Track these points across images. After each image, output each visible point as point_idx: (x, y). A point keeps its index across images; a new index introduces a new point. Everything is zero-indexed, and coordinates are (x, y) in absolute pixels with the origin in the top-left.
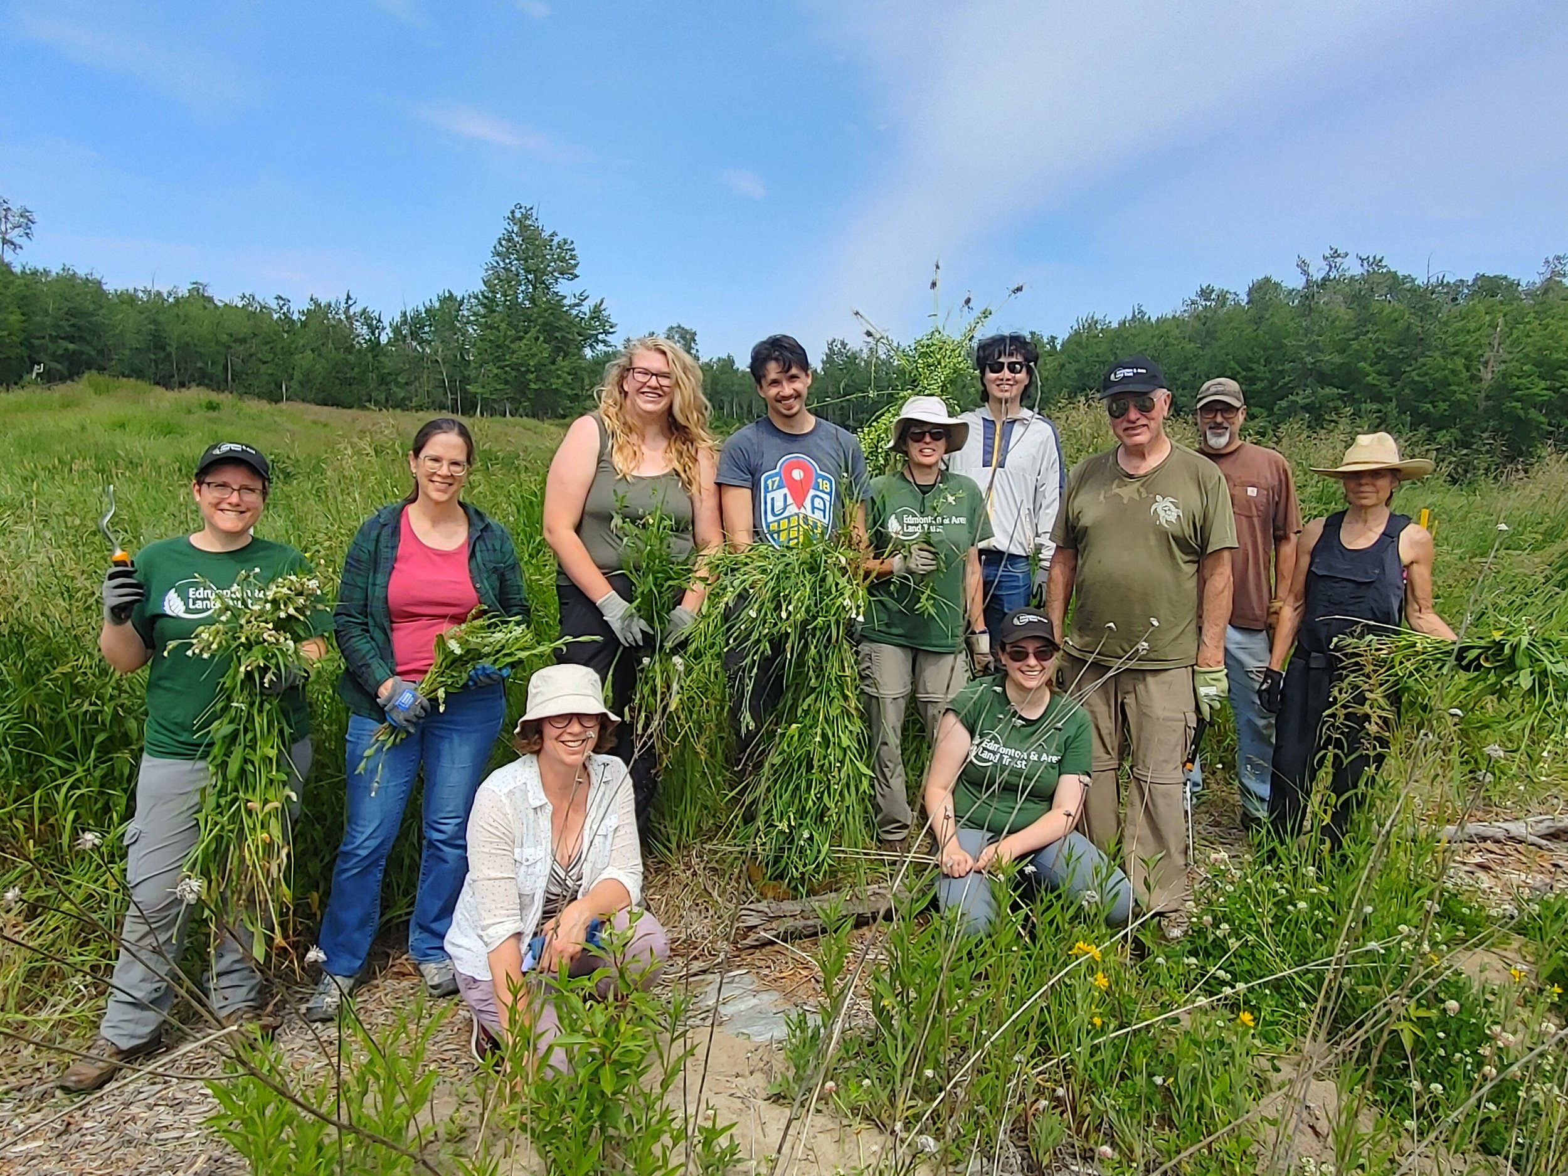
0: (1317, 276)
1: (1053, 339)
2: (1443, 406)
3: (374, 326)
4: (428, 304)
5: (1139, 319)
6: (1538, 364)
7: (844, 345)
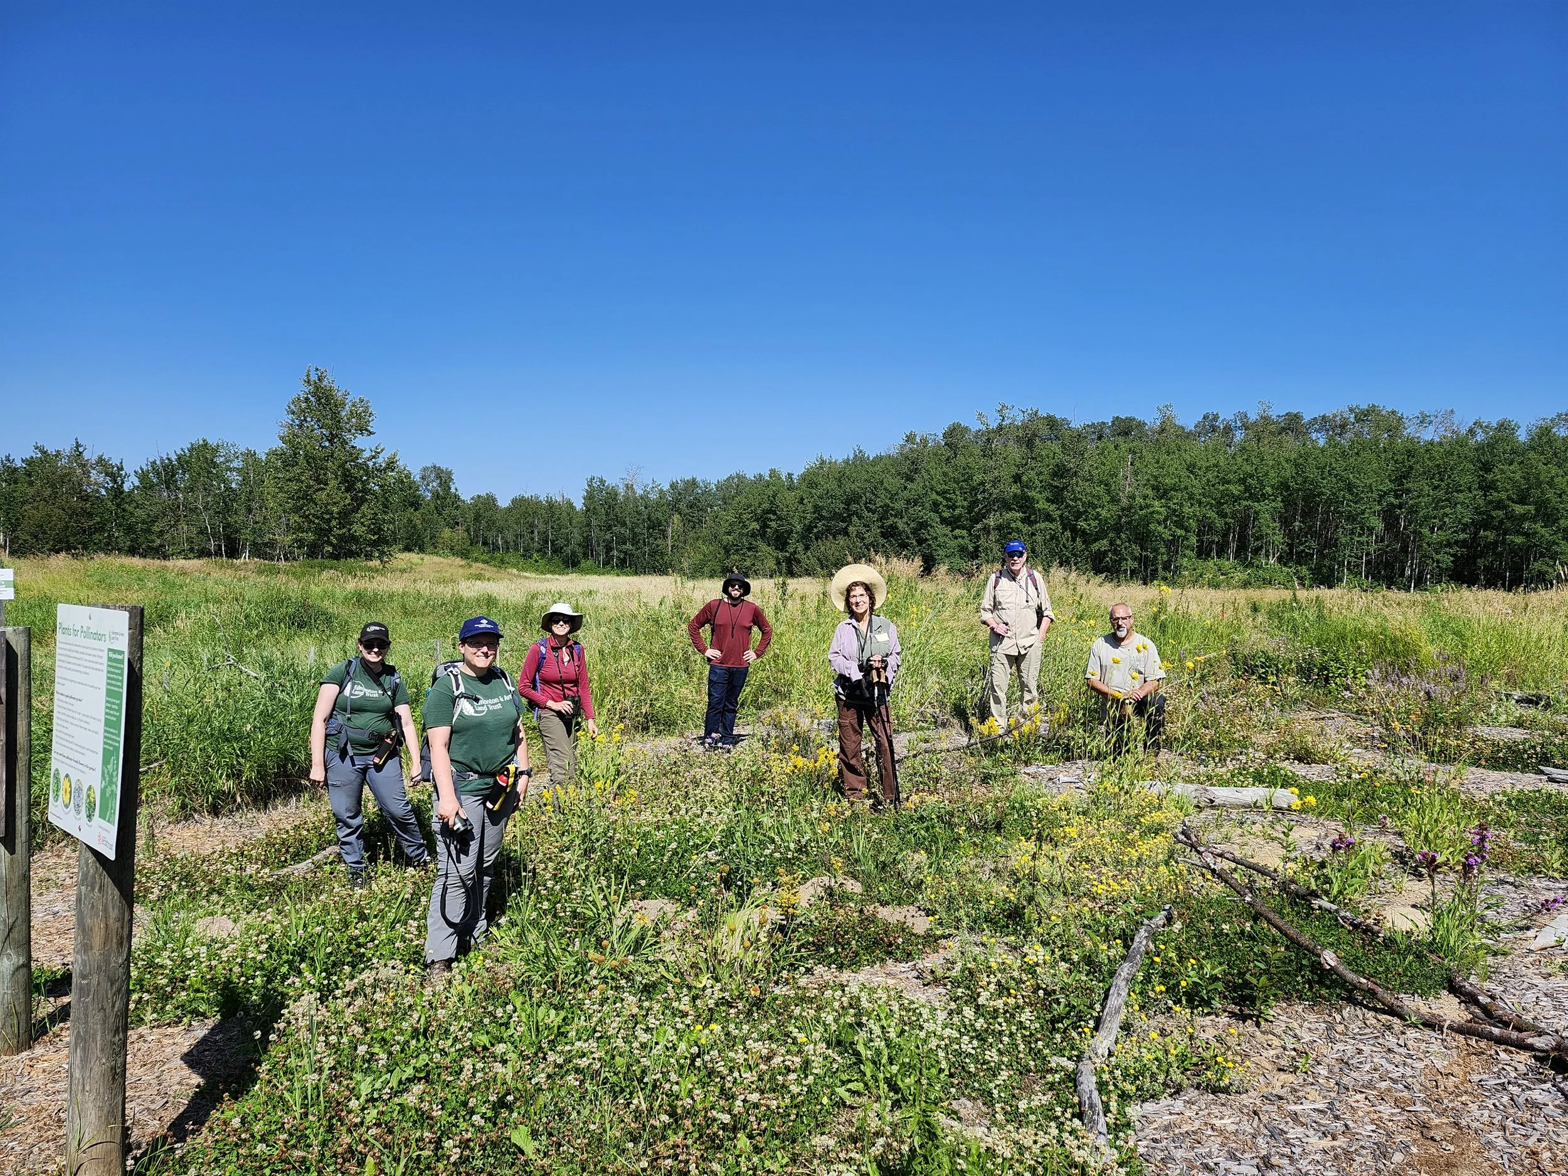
0: (994, 425)
1: (790, 475)
2: (1094, 523)
3: (115, 474)
4: (179, 452)
5: (860, 460)
6: (1155, 488)
7: (602, 481)
